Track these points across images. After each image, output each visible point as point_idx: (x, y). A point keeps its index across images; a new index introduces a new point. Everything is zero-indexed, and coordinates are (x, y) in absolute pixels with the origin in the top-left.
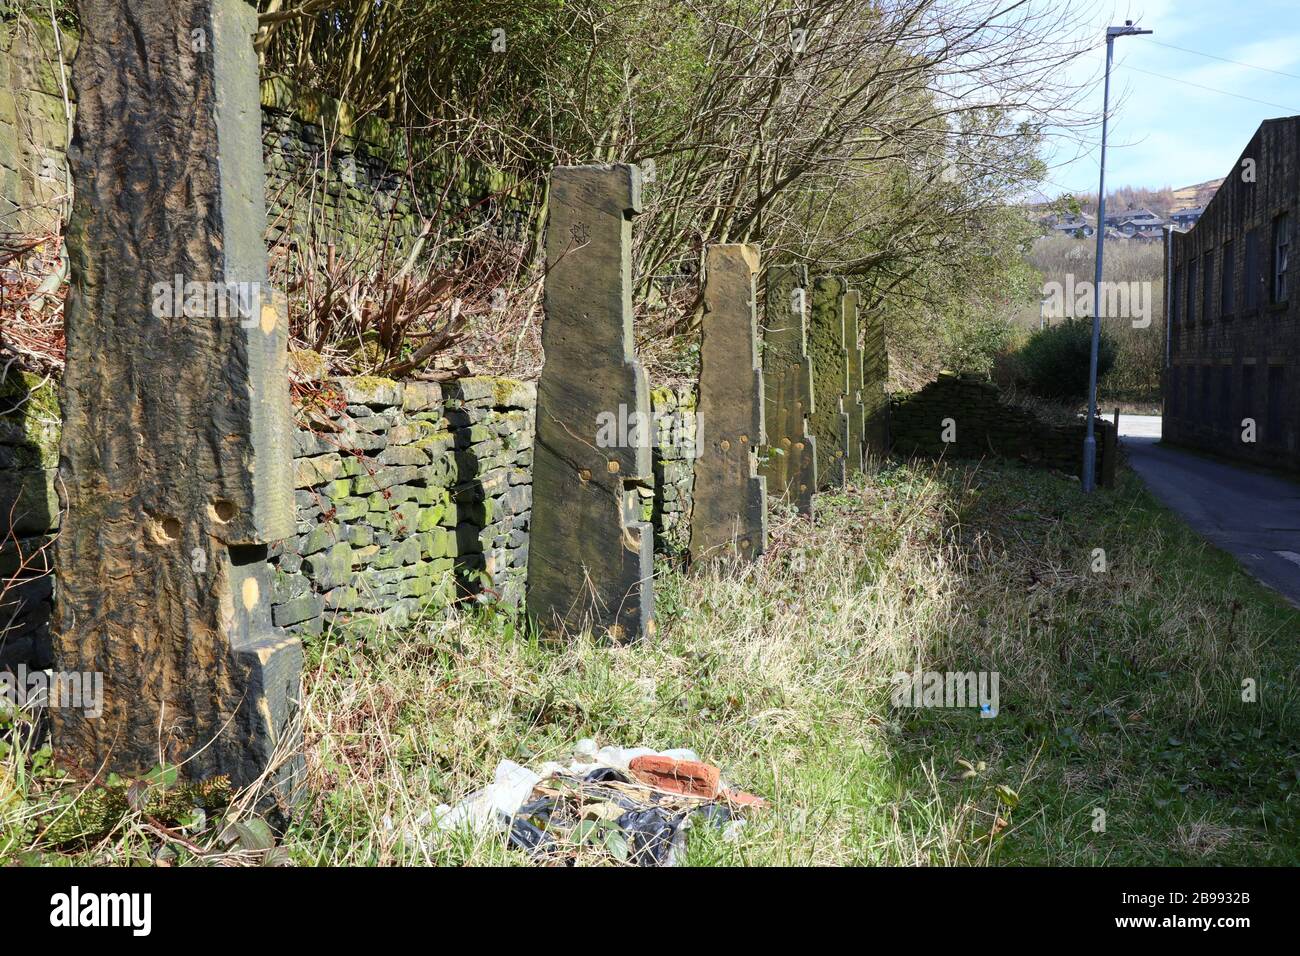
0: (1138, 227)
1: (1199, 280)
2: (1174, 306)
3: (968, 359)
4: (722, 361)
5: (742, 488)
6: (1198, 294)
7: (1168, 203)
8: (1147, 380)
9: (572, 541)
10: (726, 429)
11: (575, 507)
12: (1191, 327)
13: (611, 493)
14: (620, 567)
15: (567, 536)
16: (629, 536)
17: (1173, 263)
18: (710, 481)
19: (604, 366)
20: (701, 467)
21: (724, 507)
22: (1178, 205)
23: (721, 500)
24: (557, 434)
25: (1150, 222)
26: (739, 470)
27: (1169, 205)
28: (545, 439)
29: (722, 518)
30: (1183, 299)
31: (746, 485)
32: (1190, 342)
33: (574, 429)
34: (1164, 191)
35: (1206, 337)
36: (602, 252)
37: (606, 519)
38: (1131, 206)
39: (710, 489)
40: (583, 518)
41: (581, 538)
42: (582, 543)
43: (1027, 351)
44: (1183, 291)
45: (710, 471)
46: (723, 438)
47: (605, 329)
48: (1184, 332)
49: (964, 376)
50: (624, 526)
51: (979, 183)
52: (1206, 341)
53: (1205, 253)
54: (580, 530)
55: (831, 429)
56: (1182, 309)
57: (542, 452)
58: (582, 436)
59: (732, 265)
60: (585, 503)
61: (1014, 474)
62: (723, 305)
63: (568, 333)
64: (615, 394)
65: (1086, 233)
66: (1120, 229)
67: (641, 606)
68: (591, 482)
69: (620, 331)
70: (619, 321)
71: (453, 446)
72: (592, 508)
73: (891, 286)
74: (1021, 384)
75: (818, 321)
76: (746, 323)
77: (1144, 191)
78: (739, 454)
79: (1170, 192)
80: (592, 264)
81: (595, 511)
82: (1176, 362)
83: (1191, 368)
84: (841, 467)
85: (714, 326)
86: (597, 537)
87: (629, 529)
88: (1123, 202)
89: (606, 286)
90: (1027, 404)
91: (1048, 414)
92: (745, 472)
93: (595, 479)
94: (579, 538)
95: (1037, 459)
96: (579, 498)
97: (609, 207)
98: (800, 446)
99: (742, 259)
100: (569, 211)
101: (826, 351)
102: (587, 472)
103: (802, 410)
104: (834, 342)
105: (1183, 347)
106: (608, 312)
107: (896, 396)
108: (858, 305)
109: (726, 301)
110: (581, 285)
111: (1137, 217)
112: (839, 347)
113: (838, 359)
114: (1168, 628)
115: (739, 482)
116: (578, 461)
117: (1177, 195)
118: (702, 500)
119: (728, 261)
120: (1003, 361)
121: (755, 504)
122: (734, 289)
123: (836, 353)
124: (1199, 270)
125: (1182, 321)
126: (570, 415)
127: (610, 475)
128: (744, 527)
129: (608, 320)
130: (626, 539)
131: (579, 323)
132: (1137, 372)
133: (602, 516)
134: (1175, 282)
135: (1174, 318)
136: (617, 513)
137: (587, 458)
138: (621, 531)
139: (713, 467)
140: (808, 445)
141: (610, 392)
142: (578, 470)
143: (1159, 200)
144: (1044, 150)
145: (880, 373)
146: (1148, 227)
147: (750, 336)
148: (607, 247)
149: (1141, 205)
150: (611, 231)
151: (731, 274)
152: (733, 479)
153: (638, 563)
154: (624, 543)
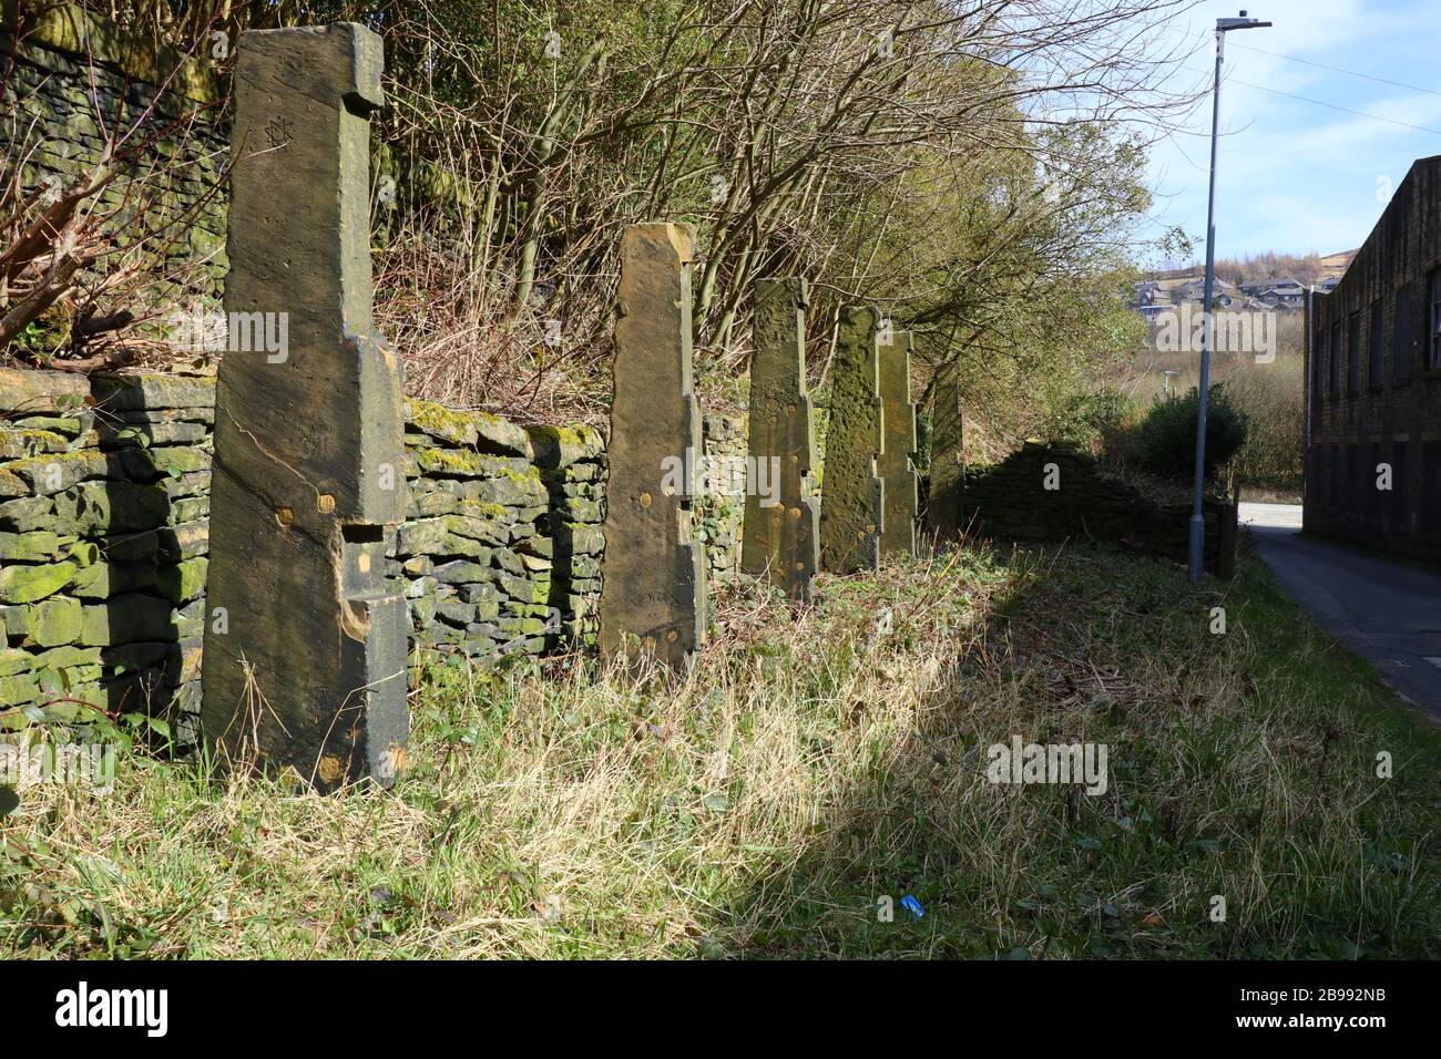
0: (1281, 297)
1: (1343, 347)
2: (1315, 379)
3: (1068, 430)
4: (641, 383)
5: (668, 558)
6: (1343, 362)
7: (1314, 272)
8: (1290, 464)
9: (266, 620)
10: (647, 476)
11: (270, 567)
12: (1334, 400)
13: (324, 546)
14: (335, 663)
15: (259, 613)
16: (350, 615)
17: (1315, 328)
18: (625, 548)
19: (312, 343)
20: (612, 529)
21: (644, 584)
22: (1326, 273)
23: (640, 575)
24: (244, 452)
25: (1294, 291)
26: (664, 534)
27: (1315, 273)
28: (226, 459)
29: (641, 599)
30: (1326, 368)
31: (673, 555)
32: (1333, 418)
33: (268, 442)
34: (1310, 258)
35: (1351, 411)
36: (311, 163)
37: (316, 586)
38: (1273, 273)
39: (625, 559)
40: (283, 585)
41: (280, 617)
42: (281, 624)
43: (1146, 426)
44: (1325, 360)
45: (625, 534)
46: (642, 490)
47: (316, 285)
48: (1327, 406)
49: (1054, 444)
50: (343, 596)
51: (1071, 214)
52: (1351, 416)
53: (1351, 315)
54: (278, 604)
55: (861, 498)
56: (1325, 380)
57: (223, 479)
58: (280, 454)
59: (656, 251)
60: (285, 563)
61: (1107, 561)
62: (643, 305)
63: (261, 292)
64: (330, 387)
65: (1223, 302)
66: (1261, 298)
67: (369, 727)
68: (294, 527)
69: (337, 290)
70: (335, 270)
71: (105, 473)
72: (296, 570)
73: (972, 339)
74: (1133, 462)
75: (845, 362)
76: (673, 331)
77: (1288, 257)
78: (663, 512)
79: (1316, 259)
80: (296, 182)
81: (300, 574)
82: (1319, 440)
83: (1335, 448)
84: (873, 545)
85: (630, 335)
86: (302, 616)
87: (353, 604)
88: (1264, 269)
89: (317, 216)
90: (1138, 481)
91: (1162, 495)
92: (672, 537)
93: (299, 523)
94: (277, 615)
95: (1140, 544)
96: (277, 553)
97: (322, 92)
98: (796, 512)
99: (669, 243)
100: (264, 100)
101: (856, 400)
102: (287, 513)
103: (798, 465)
104: (865, 389)
105: (1327, 422)
106: (319, 258)
107: (973, 469)
108: (909, 350)
109: (647, 301)
110: (281, 216)
111: (1280, 286)
112: (871, 394)
113: (870, 409)
114: (1242, 763)
115: (663, 551)
116: (274, 493)
117: (1324, 262)
118: (615, 575)
119: (649, 246)
120: (1113, 435)
121: (686, 581)
122: (657, 284)
123: (867, 403)
124: (1344, 335)
125: (1325, 394)
126: (263, 422)
127: (321, 516)
128: (671, 614)
129: (319, 270)
130: (345, 619)
131: (277, 276)
132: (1278, 455)
133: (311, 581)
134: (1316, 350)
135: (1316, 390)
136: (332, 578)
137: (288, 490)
138: (338, 607)
139: (629, 529)
140: (807, 512)
141: (320, 385)
142: (275, 508)
143: (1305, 268)
144: (1148, 177)
145: (949, 440)
146: (1292, 296)
147: (679, 349)
148: (317, 154)
149: (1285, 272)
150: (325, 130)
151: (654, 263)
152: (657, 546)
153: (364, 658)
154: (342, 625)
